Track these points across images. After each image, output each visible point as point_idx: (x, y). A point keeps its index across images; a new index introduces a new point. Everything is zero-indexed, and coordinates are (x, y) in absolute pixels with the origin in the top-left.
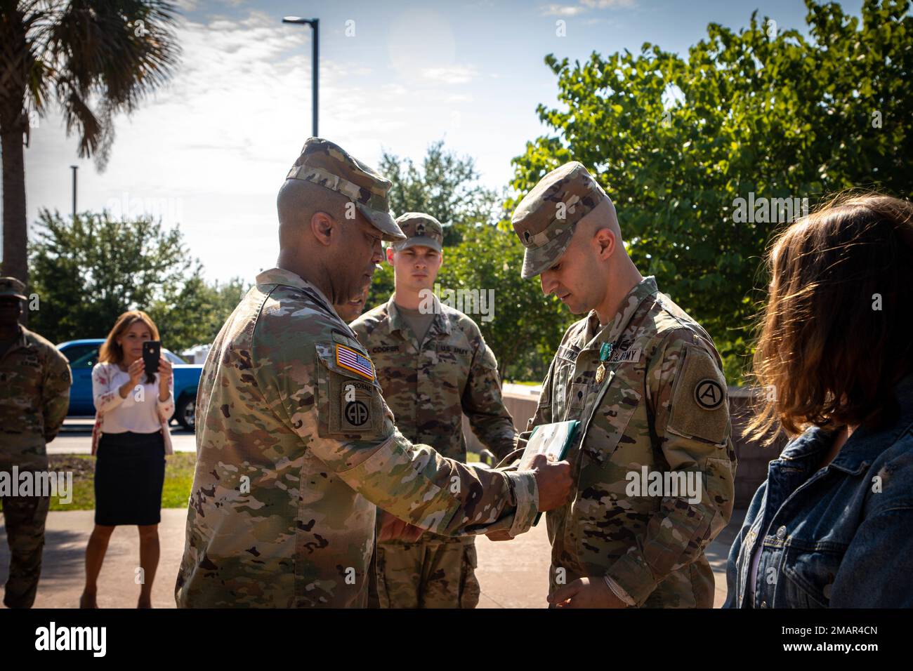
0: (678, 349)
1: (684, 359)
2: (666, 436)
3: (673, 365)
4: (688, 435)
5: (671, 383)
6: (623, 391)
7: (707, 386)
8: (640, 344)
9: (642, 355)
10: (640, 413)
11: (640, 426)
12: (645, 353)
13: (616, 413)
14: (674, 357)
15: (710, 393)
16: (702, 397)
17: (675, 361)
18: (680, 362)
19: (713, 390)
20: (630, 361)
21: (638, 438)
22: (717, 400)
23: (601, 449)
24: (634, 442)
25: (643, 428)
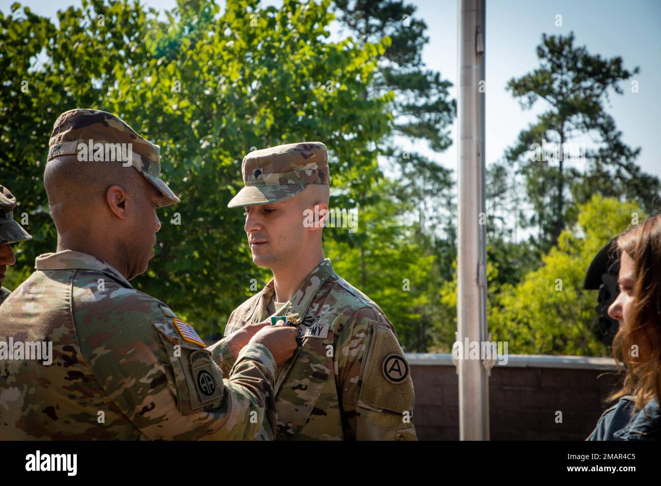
0: (365, 327)
1: (371, 336)
2: (358, 410)
3: (361, 343)
4: (379, 409)
5: (361, 360)
6: (312, 365)
7: (393, 360)
8: (327, 320)
9: (330, 331)
10: (330, 387)
11: (331, 399)
12: (333, 329)
13: (306, 386)
14: (362, 335)
15: (396, 367)
16: (390, 372)
17: (364, 338)
18: (368, 339)
19: (398, 364)
20: (316, 336)
21: (328, 411)
22: (403, 374)
23: (290, 422)
24: (325, 414)
25: (333, 400)
